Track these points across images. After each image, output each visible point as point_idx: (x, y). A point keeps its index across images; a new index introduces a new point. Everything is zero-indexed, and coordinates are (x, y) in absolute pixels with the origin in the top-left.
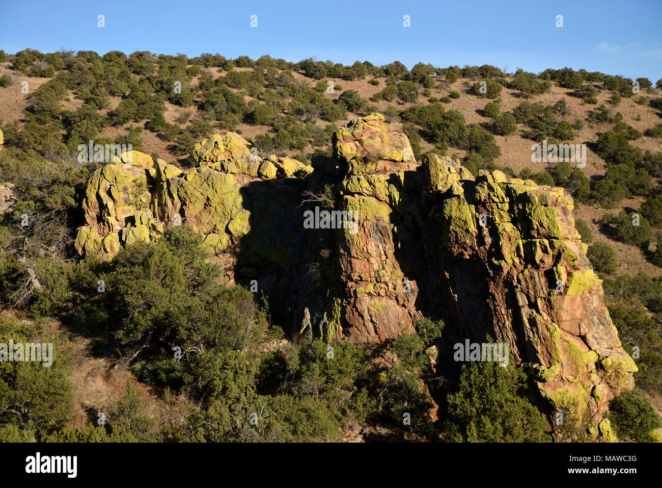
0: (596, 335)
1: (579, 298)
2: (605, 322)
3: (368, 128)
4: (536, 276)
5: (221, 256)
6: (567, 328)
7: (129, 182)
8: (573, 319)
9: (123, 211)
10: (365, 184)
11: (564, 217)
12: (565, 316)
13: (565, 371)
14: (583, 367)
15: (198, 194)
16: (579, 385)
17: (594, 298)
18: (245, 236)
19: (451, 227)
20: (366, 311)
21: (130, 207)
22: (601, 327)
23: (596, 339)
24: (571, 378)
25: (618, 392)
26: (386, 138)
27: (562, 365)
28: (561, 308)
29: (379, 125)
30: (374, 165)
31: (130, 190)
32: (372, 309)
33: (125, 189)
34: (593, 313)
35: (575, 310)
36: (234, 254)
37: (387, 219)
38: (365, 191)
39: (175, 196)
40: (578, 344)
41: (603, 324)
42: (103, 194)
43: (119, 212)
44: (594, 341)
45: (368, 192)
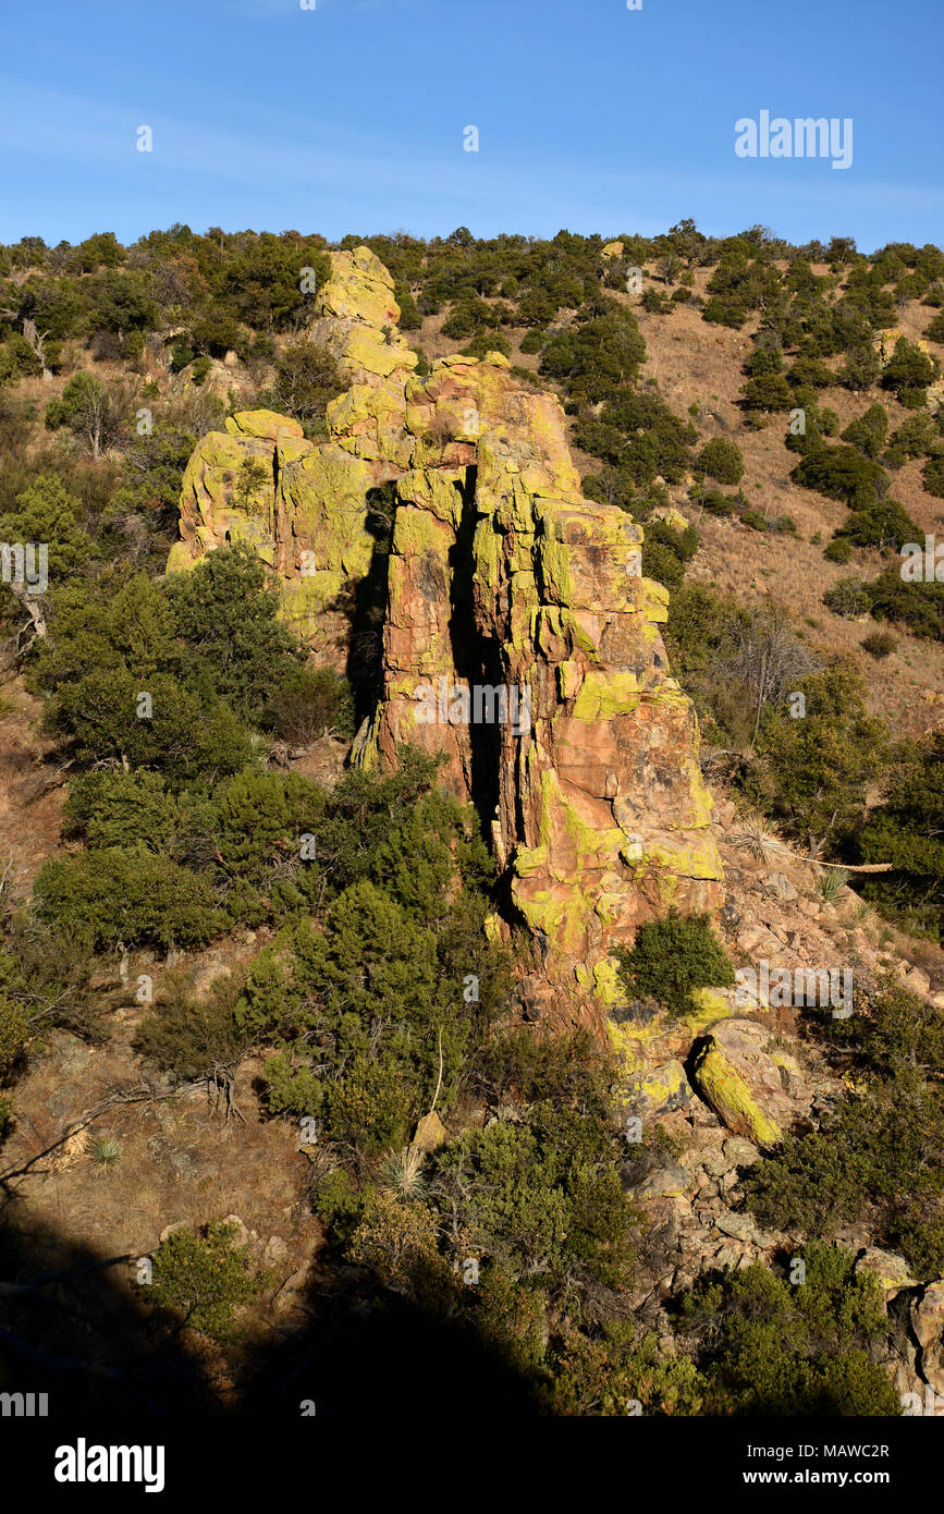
0: (639, 801)
1: (605, 726)
2: (675, 780)
3: (449, 380)
4: (542, 677)
5: (331, 614)
6: (580, 781)
7: (235, 465)
8: (590, 767)
9: (225, 518)
10: (420, 486)
11: (590, 567)
12: (569, 757)
13: (555, 860)
14: (586, 857)
15: (312, 494)
16: (576, 889)
17: (654, 730)
18: (364, 578)
19: (476, 576)
20: (397, 727)
21: (236, 512)
22: (659, 787)
23: (634, 807)
24: (561, 874)
25: (663, 913)
26: (489, 402)
27: (551, 849)
28: (562, 741)
29: (477, 375)
30: (440, 450)
31: (237, 480)
32: (403, 722)
33: (227, 478)
34: (644, 758)
35: (596, 748)
36: (348, 614)
37: (444, 556)
38: (419, 499)
39: (286, 495)
40: (583, 812)
41: (668, 783)
42: (199, 486)
43: (218, 520)
44: (628, 810)
45: (423, 502)
